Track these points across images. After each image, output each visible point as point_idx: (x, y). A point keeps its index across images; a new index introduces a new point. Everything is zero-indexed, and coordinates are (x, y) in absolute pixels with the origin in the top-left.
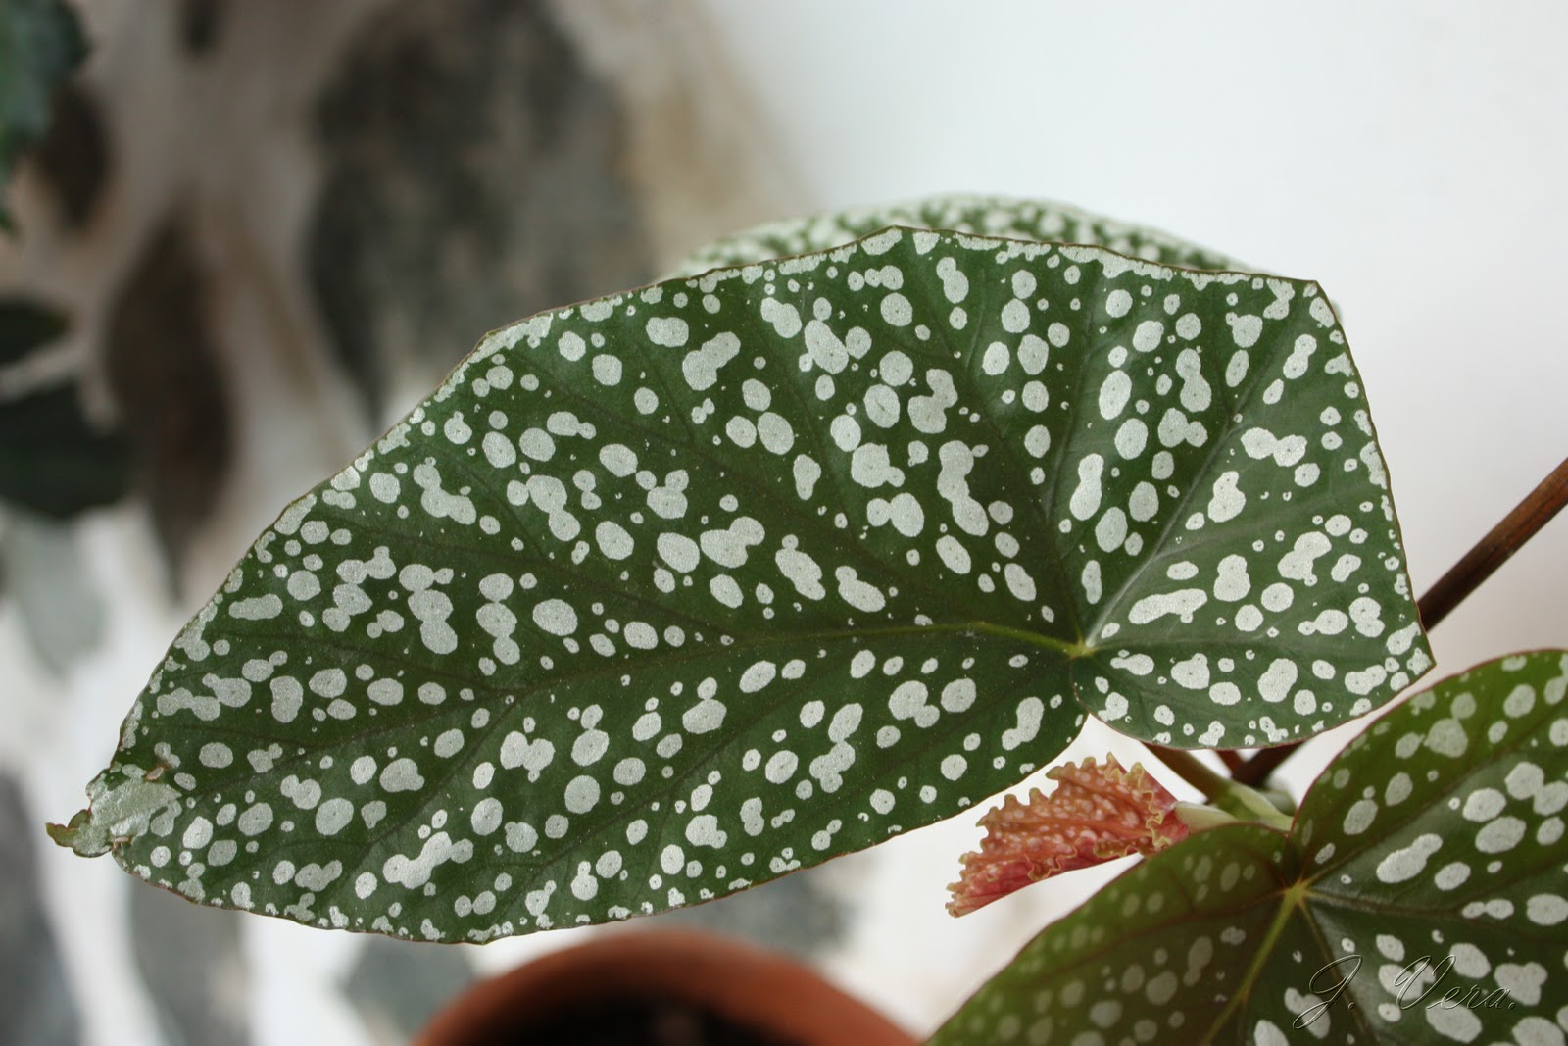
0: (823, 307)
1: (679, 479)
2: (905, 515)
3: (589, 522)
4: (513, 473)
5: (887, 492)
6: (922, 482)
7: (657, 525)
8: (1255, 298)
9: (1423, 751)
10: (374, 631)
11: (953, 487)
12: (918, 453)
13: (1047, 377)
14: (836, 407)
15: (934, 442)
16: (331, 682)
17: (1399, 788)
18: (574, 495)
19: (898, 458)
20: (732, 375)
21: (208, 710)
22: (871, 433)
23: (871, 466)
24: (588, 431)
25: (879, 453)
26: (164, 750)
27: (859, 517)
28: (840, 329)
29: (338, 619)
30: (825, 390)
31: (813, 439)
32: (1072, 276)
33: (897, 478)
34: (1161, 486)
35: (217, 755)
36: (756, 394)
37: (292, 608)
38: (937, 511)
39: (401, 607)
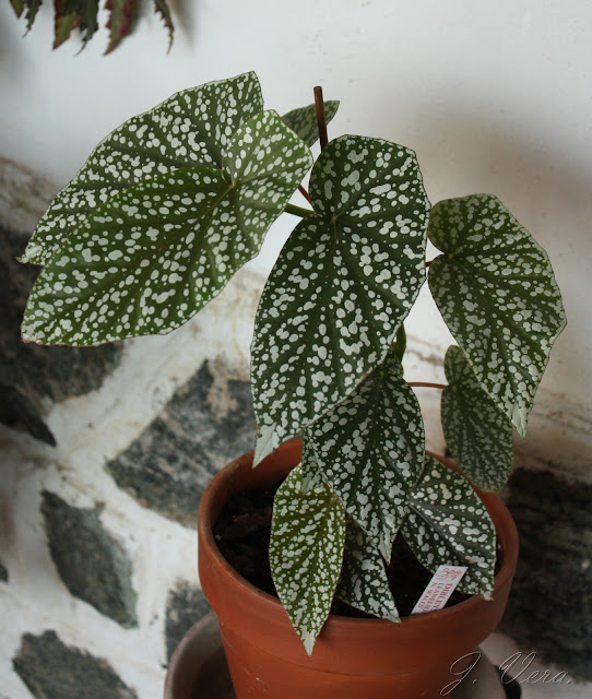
0: (163, 113)
1: (138, 158)
2: (182, 151)
3: (120, 172)
4: (106, 166)
5: (179, 147)
6: (185, 143)
7: (133, 168)
8: (241, 78)
9: (244, 143)
10: (80, 206)
11: (191, 141)
12: (184, 137)
13: (207, 112)
14: (167, 133)
15: (187, 134)
16: (71, 218)
17: (243, 154)
18: (117, 167)
19: (180, 139)
20: (146, 133)
21: (47, 229)
22: (174, 136)
23: (175, 143)
24: (120, 154)
25: (176, 139)
26: (39, 239)
27: (174, 155)
28: (166, 117)
29: (72, 206)
30: (165, 130)
31: (164, 141)
32: (209, 89)
33: (180, 143)
34: (230, 126)
35: (49, 238)
36: (151, 136)
37: (64, 205)
38: (189, 148)
39: (85, 199)
